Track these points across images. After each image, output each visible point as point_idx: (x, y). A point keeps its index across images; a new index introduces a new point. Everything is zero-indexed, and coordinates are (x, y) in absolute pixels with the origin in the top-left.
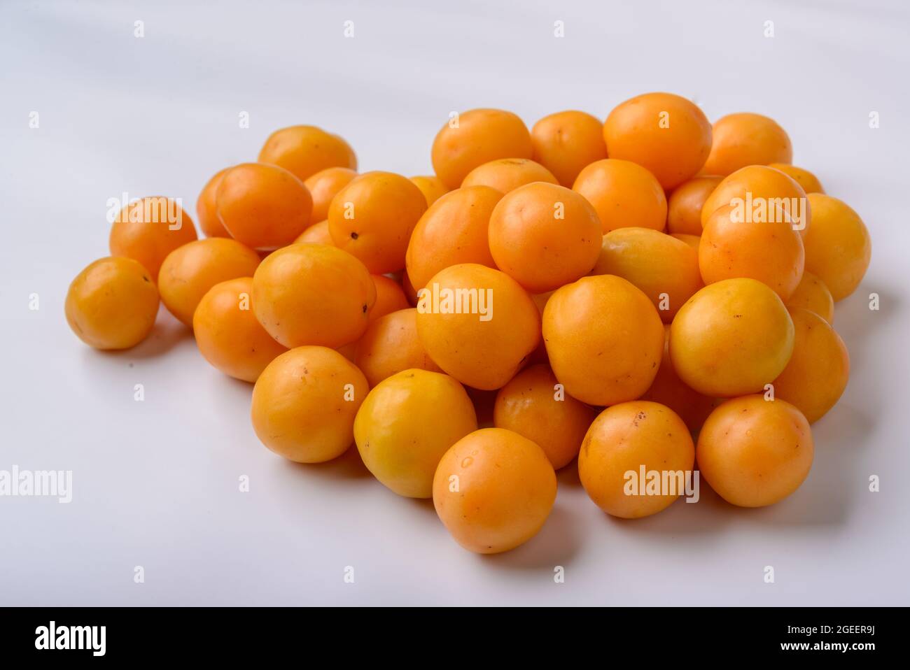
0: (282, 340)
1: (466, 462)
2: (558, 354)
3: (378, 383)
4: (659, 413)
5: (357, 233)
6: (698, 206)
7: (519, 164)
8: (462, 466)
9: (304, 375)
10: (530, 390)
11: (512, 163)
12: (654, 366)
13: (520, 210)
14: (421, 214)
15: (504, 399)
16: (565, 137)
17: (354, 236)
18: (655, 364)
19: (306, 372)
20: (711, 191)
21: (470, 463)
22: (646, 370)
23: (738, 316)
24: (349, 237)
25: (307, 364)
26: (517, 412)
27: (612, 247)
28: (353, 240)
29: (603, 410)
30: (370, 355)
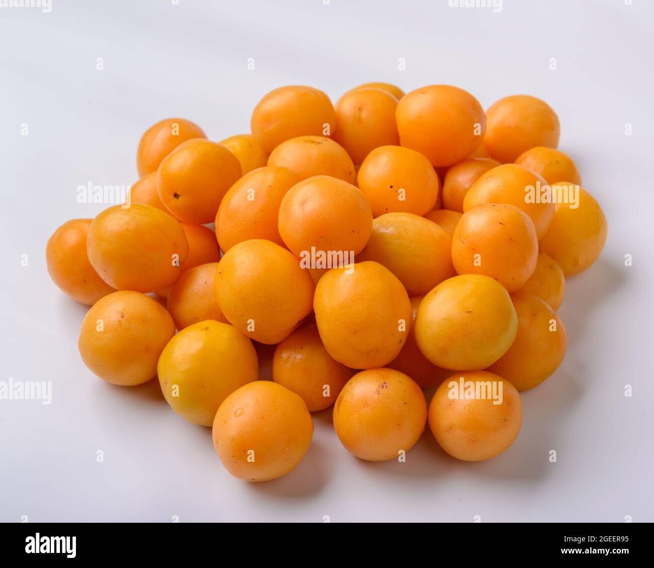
0: (109, 281)
1: (238, 412)
2: (324, 325)
3: (185, 327)
4: (399, 383)
5: (178, 193)
6: (467, 186)
7: (319, 143)
8: (235, 416)
9: (120, 318)
10: (302, 348)
11: (313, 142)
12: (400, 342)
13: (304, 203)
14: (234, 181)
15: (280, 352)
16: (364, 114)
17: (176, 195)
18: (401, 341)
19: (123, 317)
20: (479, 175)
21: (242, 414)
22: (393, 347)
23: (469, 312)
24: (172, 196)
25: (124, 309)
26: (289, 365)
27: (382, 230)
28: (175, 198)
29: (356, 373)
30: (178, 301)
